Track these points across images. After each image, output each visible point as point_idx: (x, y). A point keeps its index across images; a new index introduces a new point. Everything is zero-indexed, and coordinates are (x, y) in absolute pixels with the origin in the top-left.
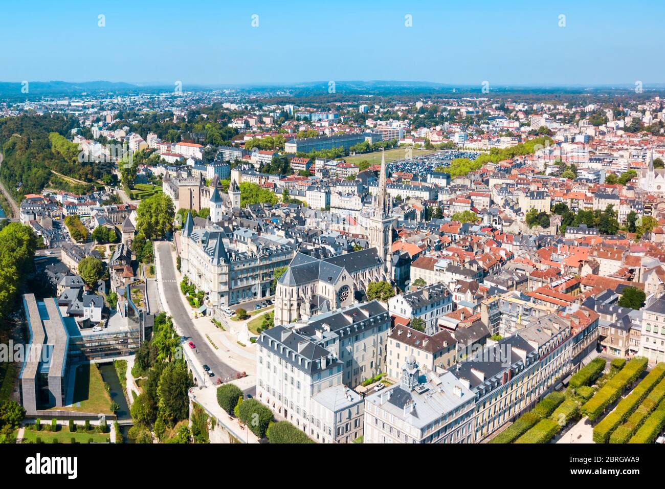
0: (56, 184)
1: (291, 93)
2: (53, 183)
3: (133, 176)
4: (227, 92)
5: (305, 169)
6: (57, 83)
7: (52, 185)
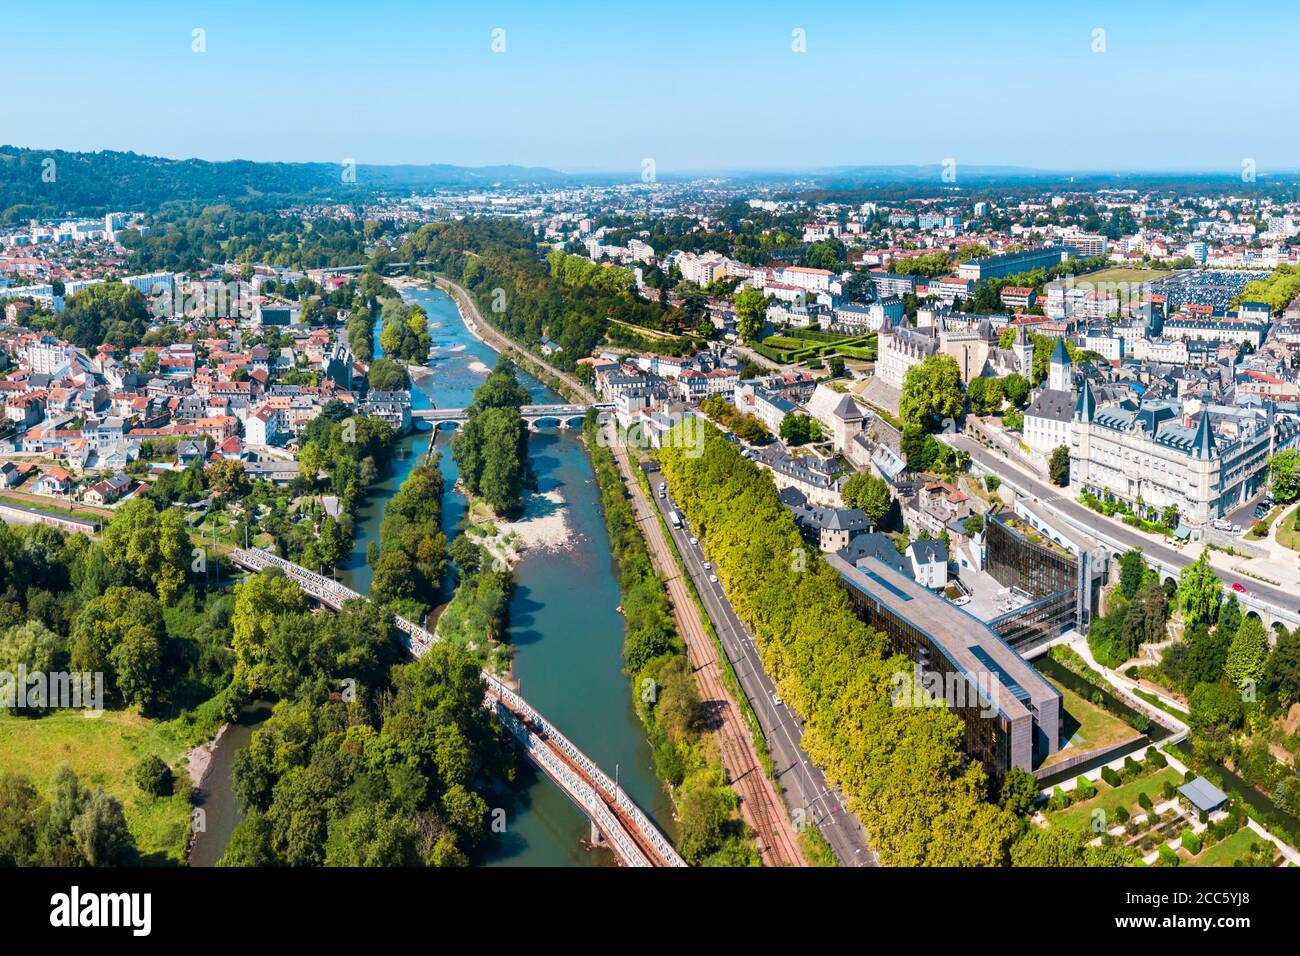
0: (619, 339)
1: (816, 183)
2: (612, 337)
3: (760, 323)
4: (716, 183)
5: (1026, 304)
6: (442, 167)
7: (610, 341)
